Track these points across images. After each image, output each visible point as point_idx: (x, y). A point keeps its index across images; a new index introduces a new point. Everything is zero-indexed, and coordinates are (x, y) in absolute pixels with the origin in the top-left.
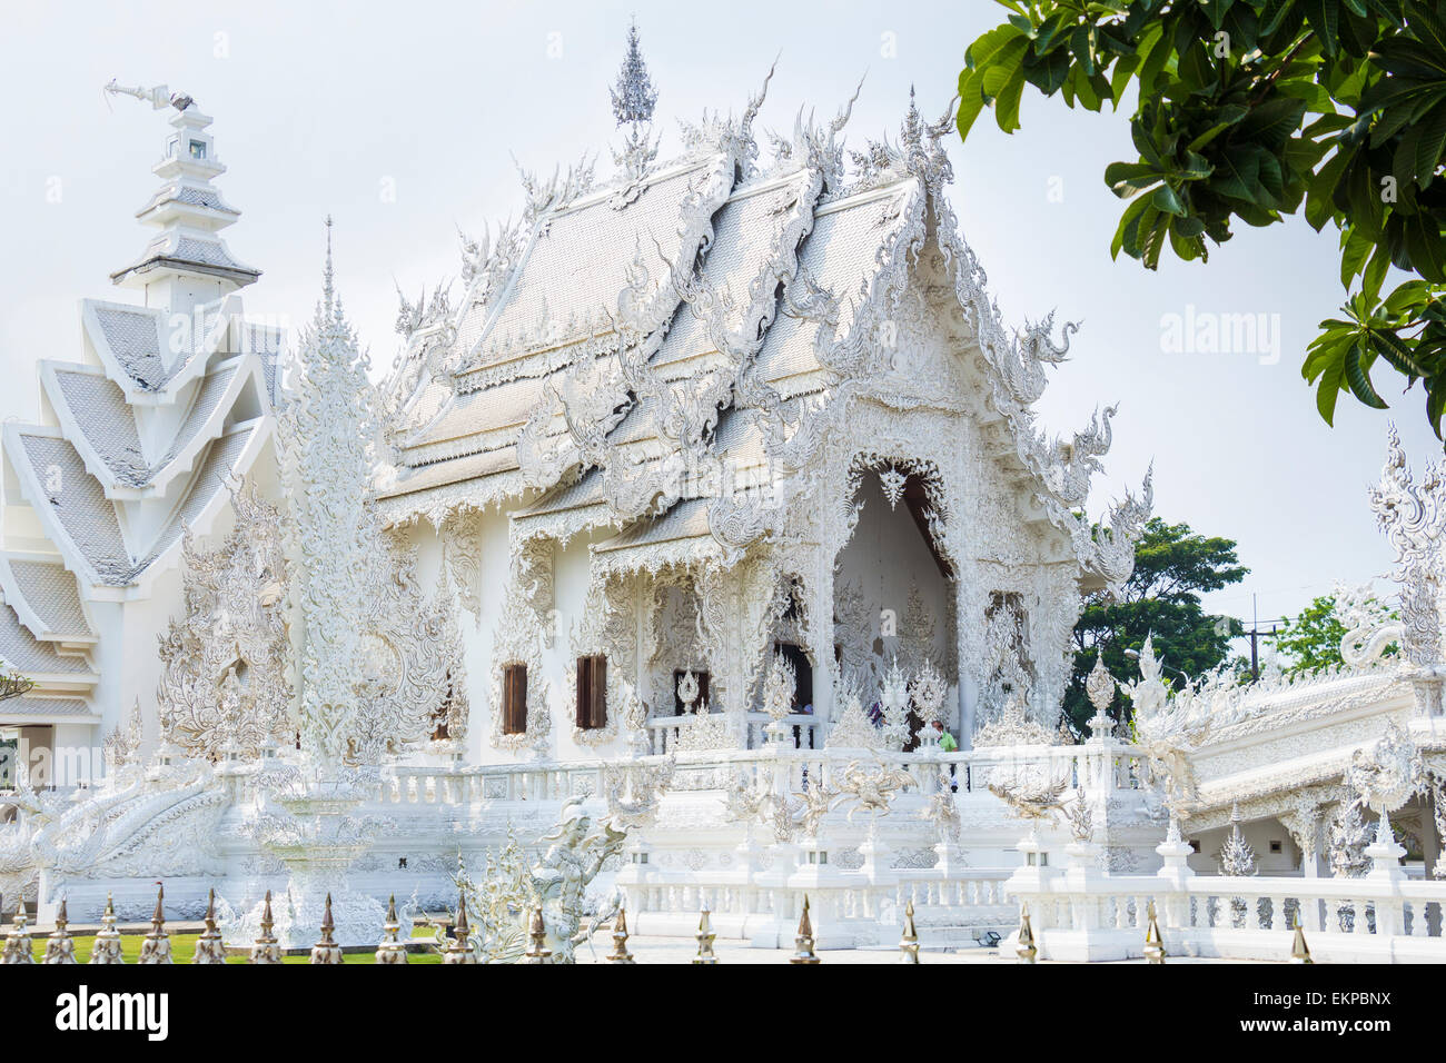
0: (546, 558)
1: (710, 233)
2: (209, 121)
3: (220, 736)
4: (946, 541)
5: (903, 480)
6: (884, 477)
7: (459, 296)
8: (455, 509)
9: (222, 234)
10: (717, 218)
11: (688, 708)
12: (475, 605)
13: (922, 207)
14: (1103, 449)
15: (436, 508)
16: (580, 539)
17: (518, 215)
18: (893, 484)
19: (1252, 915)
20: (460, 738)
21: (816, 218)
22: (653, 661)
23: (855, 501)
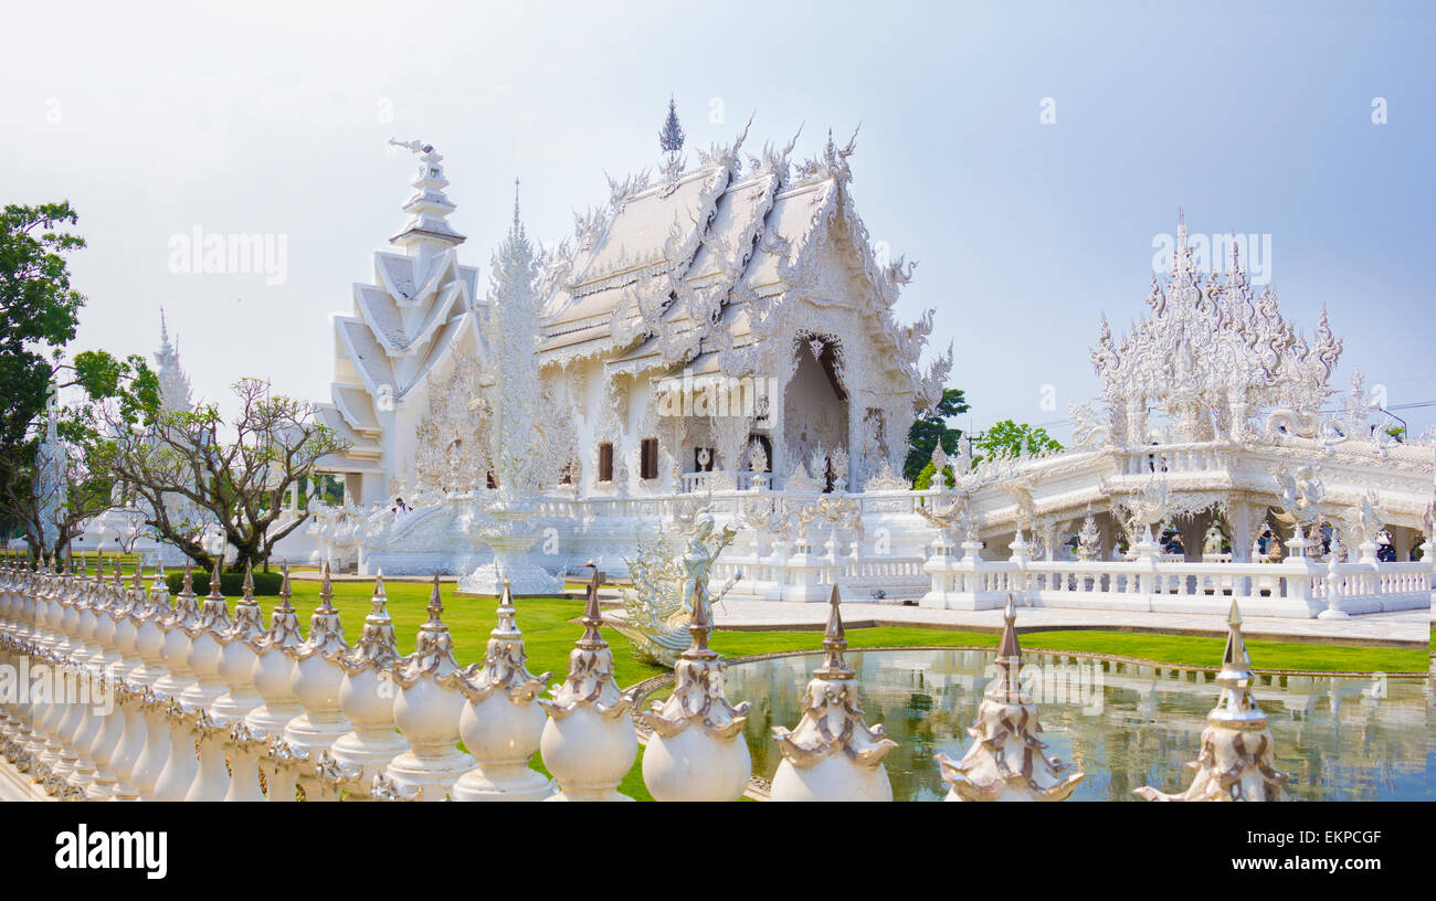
0: (624, 384)
1: (715, 209)
2: (441, 158)
3: (450, 479)
4: (844, 380)
5: (822, 345)
6: (812, 343)
7: (574, 245)
8: (574, 358)
9: (447, 217)
10: (719, 201)
11: (703, 468)
12: (584, 412)
13: (835, 195)
14: (928, 331)
15: (563, 358)
16: (644, 375)
17: (607, 201)
18: (817, 347)
20: (578, 482)
21: (774, 201)
22: (684, 442)
23: (796, 356)
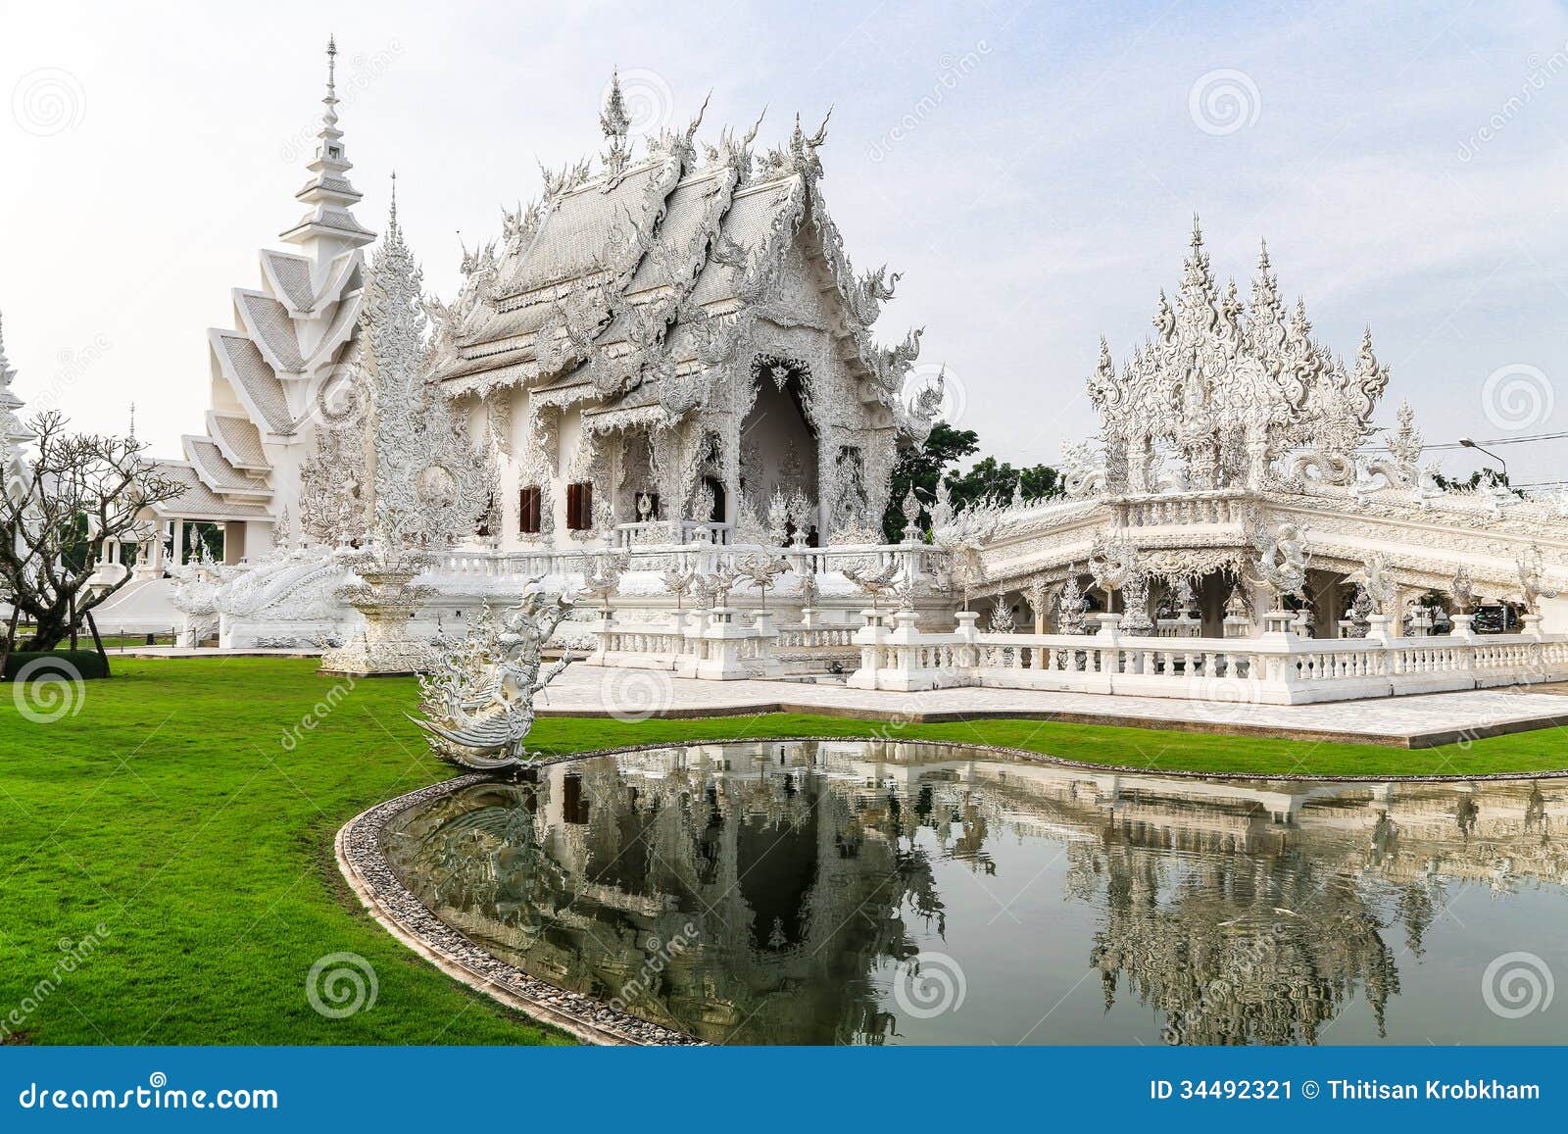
0: (553, 418)
1: (664, 210)
3: (339, 532)
4: (812, 413)
5: (786, 372)
6: (774, 371)
8: (495, 387)
9: (351, 209)
10: (669, 199)
11: (644, 517)
12: (508, 449)
13: (803, 193)
14: (915, 356)
15: (482, 384)
16: (575, 407)
18: (780, 376)
19: (1017, 659)
20: (495, 534)
21: (733, 200)
22: (622, 487)
23: (755, 385)
